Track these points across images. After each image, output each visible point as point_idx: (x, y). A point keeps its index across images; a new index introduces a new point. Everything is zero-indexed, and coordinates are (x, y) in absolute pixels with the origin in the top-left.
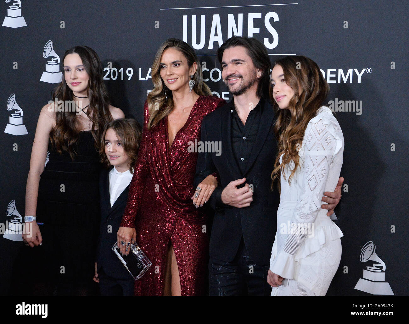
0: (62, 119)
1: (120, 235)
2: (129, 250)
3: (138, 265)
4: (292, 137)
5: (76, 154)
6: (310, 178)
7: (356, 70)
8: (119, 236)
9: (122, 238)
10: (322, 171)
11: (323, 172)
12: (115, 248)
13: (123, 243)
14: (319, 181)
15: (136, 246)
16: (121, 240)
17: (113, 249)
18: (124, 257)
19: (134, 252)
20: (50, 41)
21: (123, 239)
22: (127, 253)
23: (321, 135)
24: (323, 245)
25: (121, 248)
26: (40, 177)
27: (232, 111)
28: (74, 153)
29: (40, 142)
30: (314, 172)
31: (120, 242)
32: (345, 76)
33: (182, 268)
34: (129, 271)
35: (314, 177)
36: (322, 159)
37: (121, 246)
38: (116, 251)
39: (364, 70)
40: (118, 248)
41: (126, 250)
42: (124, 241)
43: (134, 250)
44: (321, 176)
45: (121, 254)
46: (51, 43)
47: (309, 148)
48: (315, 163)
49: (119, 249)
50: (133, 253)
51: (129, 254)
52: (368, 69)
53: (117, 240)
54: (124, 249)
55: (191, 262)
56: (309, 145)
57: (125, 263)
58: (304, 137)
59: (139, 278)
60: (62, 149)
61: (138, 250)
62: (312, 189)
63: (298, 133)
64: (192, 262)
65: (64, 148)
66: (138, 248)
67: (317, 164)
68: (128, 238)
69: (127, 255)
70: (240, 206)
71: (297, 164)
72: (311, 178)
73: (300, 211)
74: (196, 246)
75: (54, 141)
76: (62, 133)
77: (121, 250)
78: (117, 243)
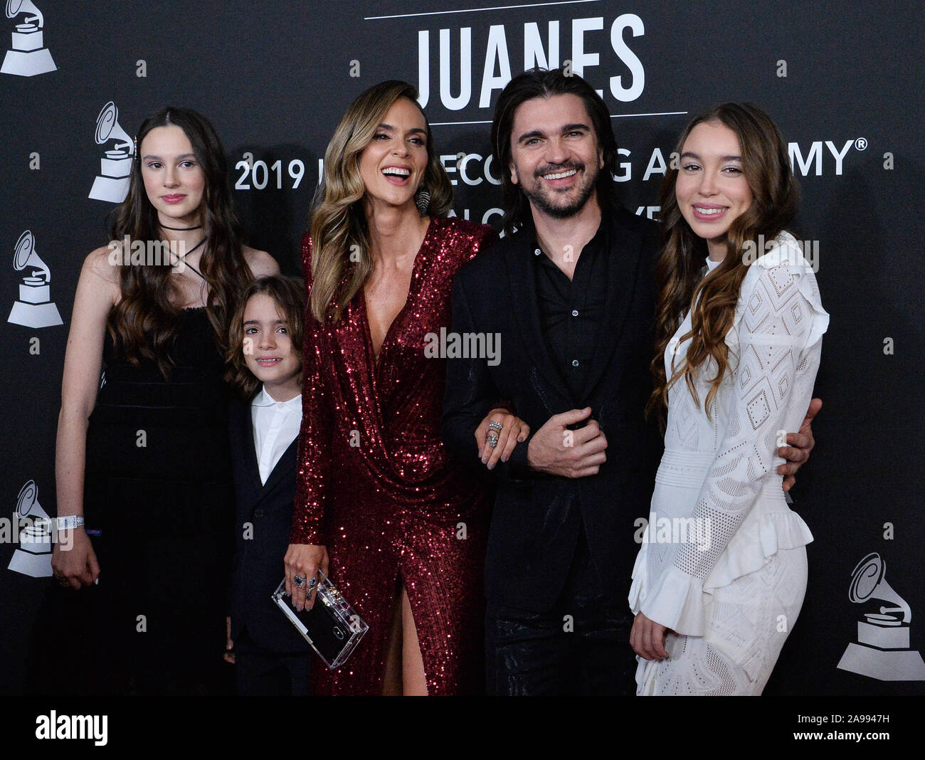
0: (136, 285)
1: (292, 562)
2: (313, 598)
3: (337, 631)
4: (713, 301)
5: (173, 365)
6: (751, 398)
7: (830, 144)
8: (289, 564)
9: (296, 568)
10: (781, 383)
11: (784, 386)
12: (279, 596)
13: (298, 581)
14: (772, 406)
15: (329, 586)
16: (294, 574)
17: (276, 598)
18: (302, 615)
19: (325, 600)
20: (111, 104)
21: (299, 570)
22: (309, 605)
23: (781, 297)
24: (770, 558)
25: (293, 593)
26: (88, 422)
27: (537, 252)
28: (170, 363)
29: (84, 339)
30: (764, 386)
31: (292, 579)
32: (805, 158)
33: (427, 632)
34: (316, 650)
35: (762, 396)
36: (783, 354)
37: (294, 589)
38: (282, 603)
39: (849, 143)
40: (288, 596)
41: (308, 598)
42: (301, 577)
43: (327, 597)
44: (778, 395)
45: (294, 609)
46: (112, 108)
47: (753, 325)
48: (765, 364)
49: (291, 596)
50: (324, 604)
51: (314, 606)
52: (860, 141)
53: (283, 575)
54: (301, 595)
55: (447, 617)
56: (752, 321)
57: (304, 630)
58: (740, 300)
59: (339, 664)
60: (139, 356)
61: (336, 596)
62: (756, 425)
63: (724, 291)
64: (450, 617)
65: (146, 352)
66: (335, 592)
67: (772, 366)
68: (310, 567)
69: (308, 610)
70: (574, 474)
71: (722, 365)
72: (756, 397)
73: (725, 476)
74: (459, 577)
75: (119, 335)
76: (138, 317)
77: (294, 598)
78: (284, 583)
